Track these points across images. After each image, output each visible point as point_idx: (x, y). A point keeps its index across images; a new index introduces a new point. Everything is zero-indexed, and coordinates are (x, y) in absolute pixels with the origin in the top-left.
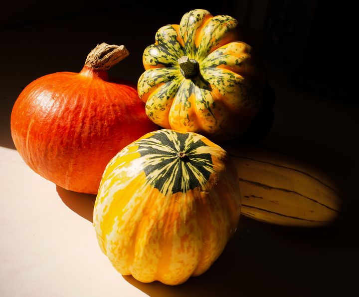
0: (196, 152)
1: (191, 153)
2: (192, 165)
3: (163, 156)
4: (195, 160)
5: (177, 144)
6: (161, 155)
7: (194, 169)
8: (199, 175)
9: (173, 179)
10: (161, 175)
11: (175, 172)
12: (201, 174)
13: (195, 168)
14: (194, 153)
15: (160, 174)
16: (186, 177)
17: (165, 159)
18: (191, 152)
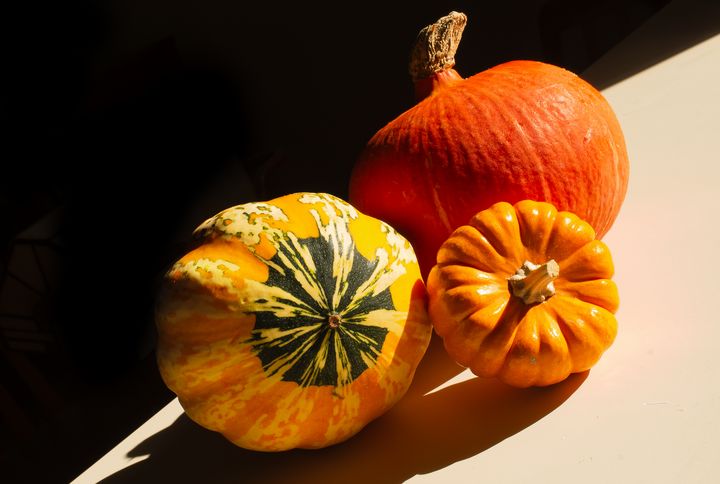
0: (364, 320)
1: (354, 320)
2: (343, 344)
3: (301, 306)
4: (354, 335)
5: (341, 290)
6: (299, 302)
7: (341, 353)
8: (344, 366)
9: (294, 358)
10: (280, 342)
11: (306, 346)
12: (349, 365)
13: (344, 352)
14: (359, 320)
15: (277, 339)
16: (321, 362)
17: (303, 314)
18: (354, 318)
